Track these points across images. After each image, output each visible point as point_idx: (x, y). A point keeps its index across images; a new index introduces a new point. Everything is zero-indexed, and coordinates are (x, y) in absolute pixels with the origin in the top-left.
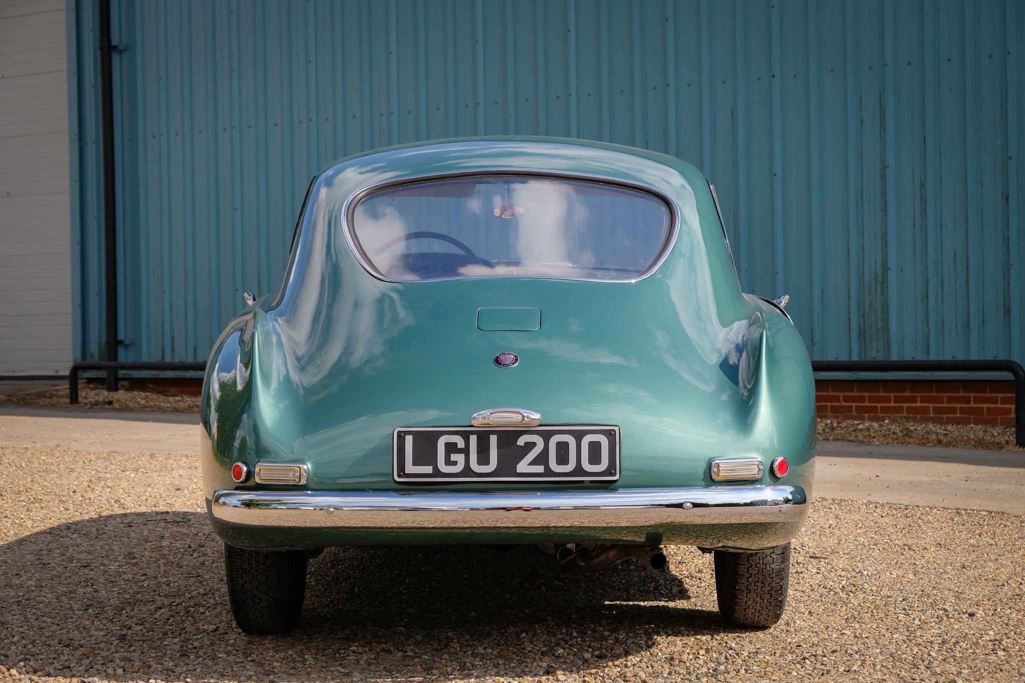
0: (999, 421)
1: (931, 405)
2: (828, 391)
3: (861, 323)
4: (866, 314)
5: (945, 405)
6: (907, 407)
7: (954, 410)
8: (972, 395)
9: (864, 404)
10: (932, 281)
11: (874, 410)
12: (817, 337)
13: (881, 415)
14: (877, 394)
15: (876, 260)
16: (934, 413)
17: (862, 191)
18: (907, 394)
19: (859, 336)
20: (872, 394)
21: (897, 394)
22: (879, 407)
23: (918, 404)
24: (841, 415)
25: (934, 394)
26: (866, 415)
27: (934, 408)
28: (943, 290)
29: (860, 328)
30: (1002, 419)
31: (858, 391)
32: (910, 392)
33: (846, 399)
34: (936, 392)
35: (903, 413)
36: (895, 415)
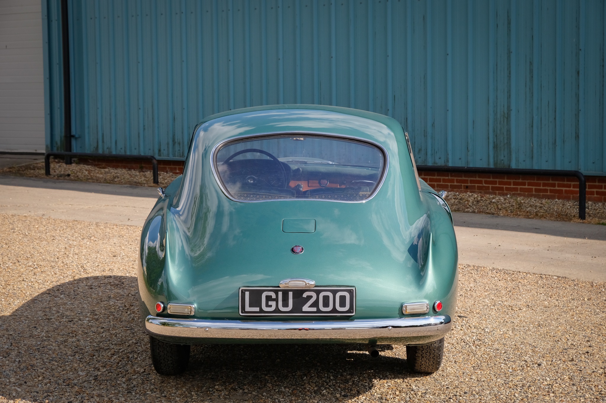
0: (571, 197)
1: (534, 188)
2: (476, 178)
3: (495, 140)
4: (498, 135)
5: (542, 188)
6: (520, 188)
7: (546, 191)
8: (557, 182)
9: (496, 186)
10: (535, 118)
11: (502, 189)
12: (470, 147)
13: (505, 192)
14: (504, 180)
15: (504, 105)
16: (535, 192)
17: (497, 65)
18: (520, 181)
19: (494, 147)
20: (500, 180)
21: (515, 180)
22: (504, 187)
23: (526, 187)
24: (483, 191)
25: (535, 181)
26: (497, 192)
27: (535, 189)
28: (541, 123)
29: (494, 143)
30: (573, 196)
31: (493, 178)
32: (522, 180)
33: (486, 182)
34: (537, 180)
35: (518, 191)
36: (513, 192)
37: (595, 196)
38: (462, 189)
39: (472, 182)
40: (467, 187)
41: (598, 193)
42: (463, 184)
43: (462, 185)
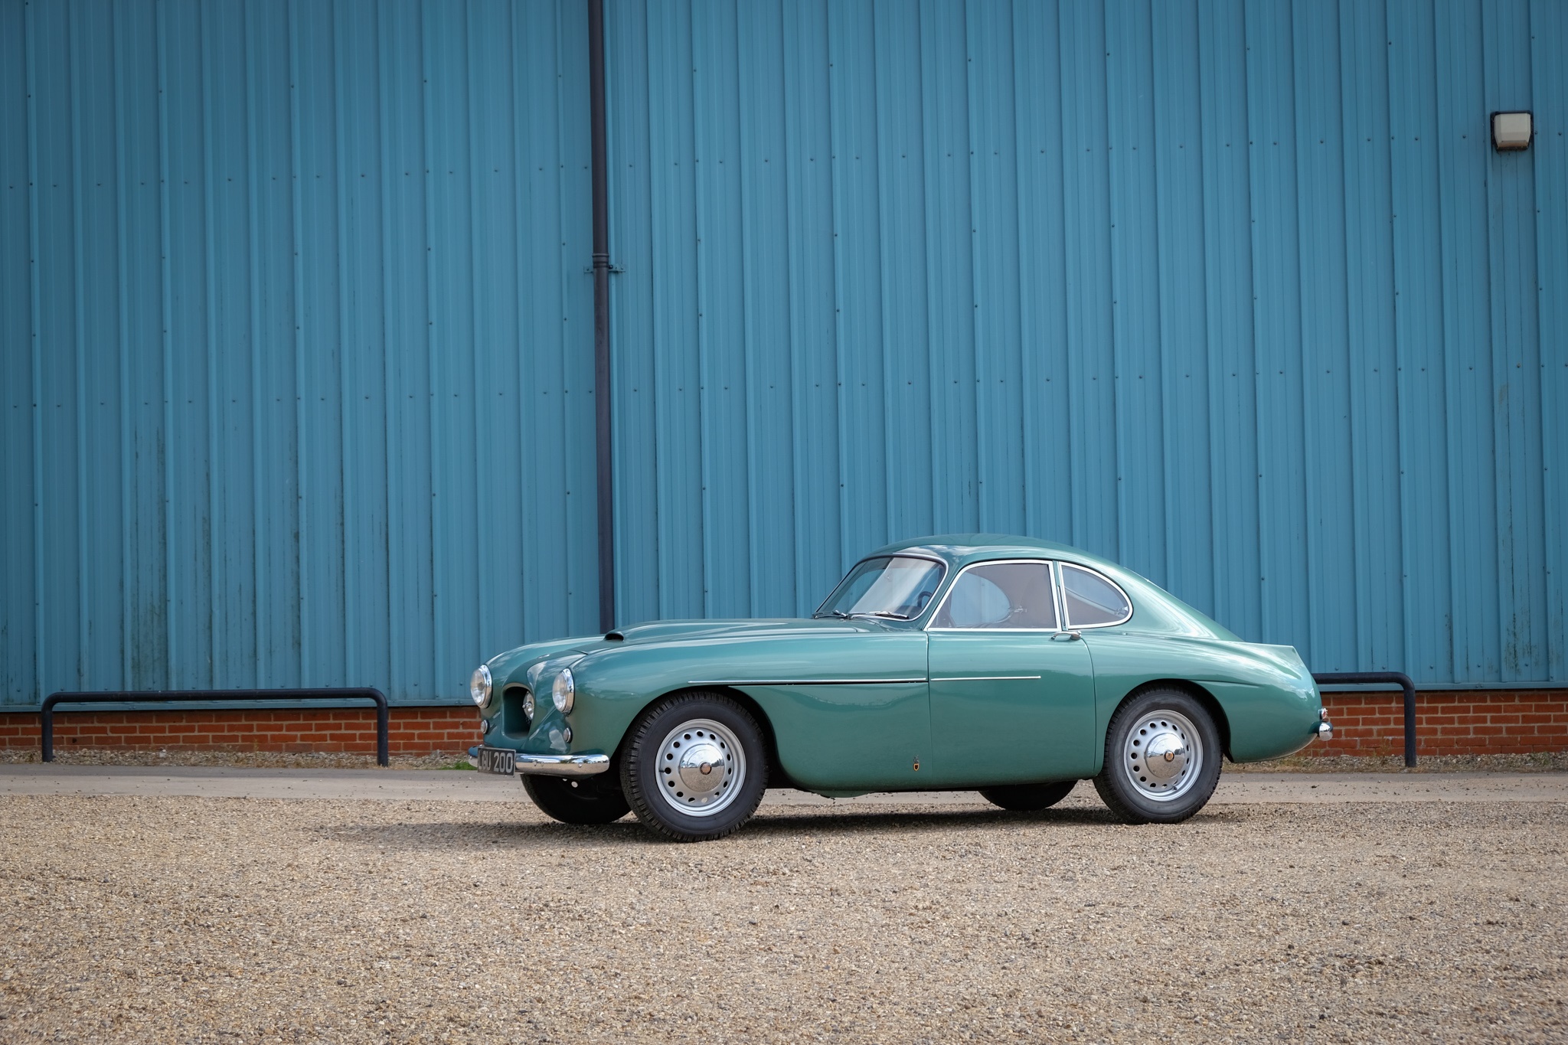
0: (284, 747)
1: (211, 734)
2: (93, 723)
3: (136, 655)
4: (141, 645)
5: (226, 733)
6: (184, 736)
8: (255, 723)
9: (135, 735)
11: (147, 740)
12: (85, 669)
15: (152, 592)
16: (213, 742)
17: (137, 524)
18: (184, 723)
19: (133, 667)
20: (144, 724)
22: (152, 737)
23: (196, 733)
24: (107, 746)
25: (213, 723)
26: (137, 745)
27: (213, 736)
28: (226, 621)
29: (133, 659)
30: (287, 746)
31: (128, 722)
33: (113, 730)
34: (216, 722)
35: (179, 742)
36: (170, 745)
37: (329, 742)
38: (63, 744)
39: (83, 731)
40: (74, 741)
41: (333, 737)
42: (65, 736)
43: (63, 738)
